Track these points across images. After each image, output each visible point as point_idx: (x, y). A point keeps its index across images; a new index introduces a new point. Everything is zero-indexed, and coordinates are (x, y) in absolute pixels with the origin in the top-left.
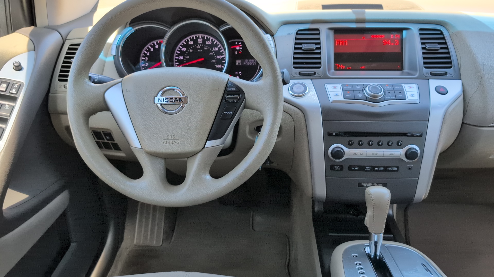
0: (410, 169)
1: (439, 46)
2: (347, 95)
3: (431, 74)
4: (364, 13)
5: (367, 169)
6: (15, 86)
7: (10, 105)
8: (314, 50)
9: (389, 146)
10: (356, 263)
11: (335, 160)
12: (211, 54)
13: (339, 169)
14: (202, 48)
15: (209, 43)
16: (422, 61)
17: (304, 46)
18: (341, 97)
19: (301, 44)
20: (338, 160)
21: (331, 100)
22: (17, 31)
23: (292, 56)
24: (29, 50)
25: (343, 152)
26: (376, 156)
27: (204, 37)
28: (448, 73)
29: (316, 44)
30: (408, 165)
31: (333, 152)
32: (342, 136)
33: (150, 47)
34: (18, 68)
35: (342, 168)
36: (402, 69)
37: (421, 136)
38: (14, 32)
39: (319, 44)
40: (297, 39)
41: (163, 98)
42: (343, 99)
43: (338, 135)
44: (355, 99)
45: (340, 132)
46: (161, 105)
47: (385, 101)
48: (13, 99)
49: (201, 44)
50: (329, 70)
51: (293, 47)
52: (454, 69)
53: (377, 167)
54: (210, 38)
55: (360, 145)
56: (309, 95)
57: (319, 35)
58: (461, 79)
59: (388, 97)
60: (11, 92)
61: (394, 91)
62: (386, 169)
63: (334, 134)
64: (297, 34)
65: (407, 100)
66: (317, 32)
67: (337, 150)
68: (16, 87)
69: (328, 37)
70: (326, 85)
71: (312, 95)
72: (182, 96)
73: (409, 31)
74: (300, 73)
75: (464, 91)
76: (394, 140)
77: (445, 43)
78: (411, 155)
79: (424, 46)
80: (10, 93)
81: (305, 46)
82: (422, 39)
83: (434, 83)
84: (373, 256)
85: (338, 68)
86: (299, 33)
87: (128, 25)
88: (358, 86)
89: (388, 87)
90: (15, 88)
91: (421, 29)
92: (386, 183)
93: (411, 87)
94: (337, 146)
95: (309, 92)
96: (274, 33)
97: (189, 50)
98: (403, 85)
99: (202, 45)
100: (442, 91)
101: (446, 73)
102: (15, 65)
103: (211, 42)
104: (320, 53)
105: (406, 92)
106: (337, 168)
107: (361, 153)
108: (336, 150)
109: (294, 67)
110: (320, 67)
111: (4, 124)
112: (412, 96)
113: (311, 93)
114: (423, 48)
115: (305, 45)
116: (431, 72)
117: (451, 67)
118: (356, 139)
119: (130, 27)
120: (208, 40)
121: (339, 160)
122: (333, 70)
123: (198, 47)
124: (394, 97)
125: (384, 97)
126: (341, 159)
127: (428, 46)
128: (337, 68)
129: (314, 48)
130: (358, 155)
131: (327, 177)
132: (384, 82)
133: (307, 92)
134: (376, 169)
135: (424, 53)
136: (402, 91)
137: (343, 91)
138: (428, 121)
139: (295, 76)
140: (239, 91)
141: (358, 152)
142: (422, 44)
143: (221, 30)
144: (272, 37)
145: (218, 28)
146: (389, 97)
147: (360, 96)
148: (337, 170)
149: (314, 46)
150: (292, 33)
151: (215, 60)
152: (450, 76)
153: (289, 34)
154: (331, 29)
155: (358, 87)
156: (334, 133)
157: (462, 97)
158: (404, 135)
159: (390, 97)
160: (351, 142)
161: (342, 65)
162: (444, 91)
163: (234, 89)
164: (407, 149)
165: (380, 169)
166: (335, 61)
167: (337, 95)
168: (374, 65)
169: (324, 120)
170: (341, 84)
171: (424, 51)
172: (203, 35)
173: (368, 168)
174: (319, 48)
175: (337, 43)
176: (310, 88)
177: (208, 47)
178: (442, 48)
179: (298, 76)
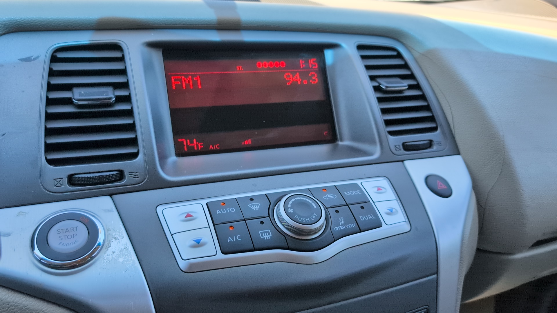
1: (403, 83)
3: (405, 147)
4: (234, 7)
8: (110, 105)
16: (381, 118)
17: (77, 94)
18: (211, 249)
19: (69, 87)
21: (182, 264)
23: (39, 128)
28: (435, 143)
29: (116, 86)
36: (333, 138)
39: (125, 85)
40: (52, 73)
42: (221, 256)
44: (256, 246)
47: (335, 241)
50: (163, 158)
51: (41, 98)
52: (443, 132)
56: (107, 255)
57: (124, 62)
58: (460, 154)
59: (339, 228)
61: (347, 205)
64: (54, 59)
65: (384, 227)
66: (117, 54)
69: (148, 67)
70: (159, 209)
71: (117, 253)
73: (338, 51)
74: (71, 180)
75: (473, 182)
77: (413, 76)
79: (376, 84)
81: (80, 95)
82: (368, 68)
85: (186, 150)
86: (60, 55)
88: (252, 203)
91: (360, 47)
93: (377, 188)
95: (106, 243)
98: (358, 182)
100: (441, 189)
101: (430, 144)
104: (130, 113)
105: (374, 202)
109: (51, 162)
110: (136, 155)
112: (391, 212)
113: (114, 245)
114: (376, 89)
115: (83, 90)
116: (403, 144)
117: (436, 129)
122: (173, 158)
124: (354, 225)
125: (329, 229)
127: (383, 84)
128: (184, 148)
129: (110, 99)
133: (99, 243)
135: (380, 100)
136: (365, 204)
137: (214, 225)
139: (55, 189)
142: (372, 78)
146: (342, 225)
147: (267, 236)
149: (110, 94)
150: (38, 57)
152: (440, 147)
153: (27, 60)
154: (153, 45)
155: (255, 207)
157: (473, 193)
159: (344, 227)
161: (195, 140)
162: (445, 188)
166: (177, 132)
167: (198, 243)
168: (273, 134)
170: (204, 202)
171: (380, 95)
174: (127, 99)
176: (108, 230)
178: (409, 87)
179: (66, 190)
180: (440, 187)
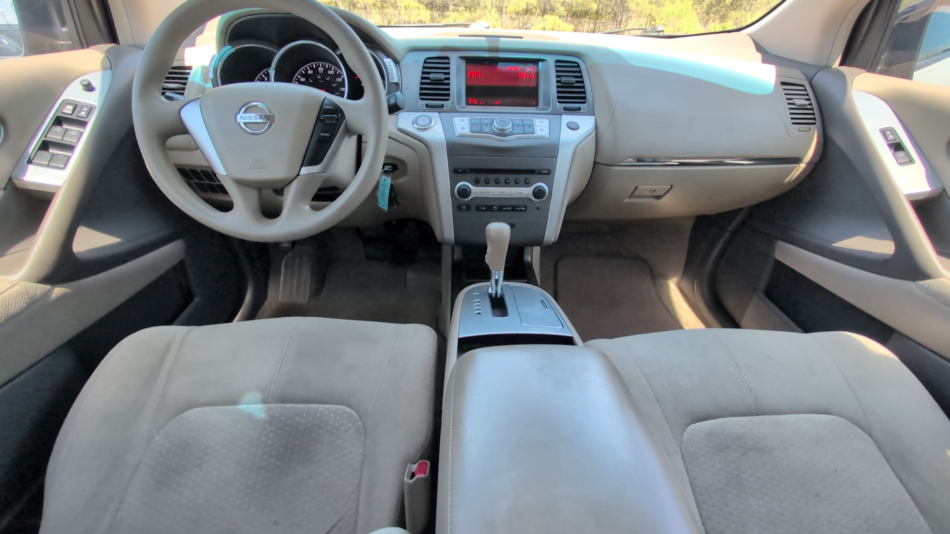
0: (538, 208)
1: (574, 80)
2: (474, 129)
3: (565, 109)
5: (494, 209)
6: (84, 109)
7: (78, 131)
8: (442, 81)
9: (517, 184)
10: (475, 301)
11: (462, 199)
12: (334, 85)
13: (466, 209)
14: (323, 78)
15: (331, 72)
16: (556, 95)
17: (432, 76)
18: (467, 131)
19: (429, 73)
21: (457, 134)
22: (91, 47)
24: (104, 69)
25: (469, 190)
26: (503, 194)
27: (325, 65)
28: (581, 109)
29: (446, 74)
30: (536, 205)
31: (460, 190)
32: (467, 173)
33: (263, 76)
34: (89, 88)
35: (469, 208)
36: (537, 105)
37: (549, 173)
38: (88, 47)
39: (448, 74)
40: (424, 68)
41: (245, 115)
42: (469, 133)
43: (464, 172)
44: (482, 132)
45: (466, 169)
46: (245, 124)
47: (512, 135)
48: (83, 124)
49: (321, 73)
50: (459, 102)
51: (420, 76)
52: (588, 104)
53: (505, 207)
54: (332, 67)
55: (487, 183)
56: (434, 128)
57: (449, 65)
58: (594, 115)
60: (79, 115)
61: (523, 125)
62: (514, 208)
63: (460, 171)
64: (425, 62)
65: (536, 134)
66: (447, 61)
68: (86, 109)
69: (459, 66)
70: (453, 119)
71: (437, 128)
72: (268, 114)
73: (545, 62)
74: (427, 106)
75: (596, 128)
76: (522, 177)
77: (581, 77)
78: (538, 194)
79: (559, 79)
80: (77, 116)
82: (557, 71)
83: (567, 118)
84: (494, 296)
86: (427, 61)
87: (227, 43)
88: (486, 120)
89: (518, 121)
90: (84, 111)
91: (557, 61)
92: (509, 221)
93: (541, 122)
94: (464, 184)
95: (434, 125)
96: (399, 60)
97: (309, 81)
98: (534, 119)
99: (323, 75)
100: (573, 127)
101: (579, 109)
102: (83, 83)
103: (333, 71)
104: (448, 84)
105: (536, 126)
106: (464, 208)
107: (488, 192)
108: (462, 188)
109: (421, 99)
110: (448, 100)
111: (69, 152)
112: (542, 130)
113: (437, 126)
114: (558, 82)
115: (434, 74)
116: (564, 108)
117: (585, 103)
118: (482, 177)
119: (229, 45)
120: (330, 69)
121: (466, 199)
122: (463, 104)
123: (319, 77)
124: (523, 132)
125: (512, 131)
126: (468, 198)
127: (563, 79)
128: (469, 102)
129: (442, 78)
130: (485, 193)
132: (514, 117)
133: (432, 124)
134: (503, 208)
135: (558, 87)
136: (531, 126)
137: (470, 124)
138: (557, 158)
139: (421, 107)
140: (337, 111)
141: (485, 191)
142: (558, 77)
143: (338, 53)
144: (398, 65)
145: (334, 52)
146: (517, 131)
147: (487, 130)
148: (464, 210)
149: (442, 76)
150: (420, 61)
151: (340, 93)
152: (584, 111)
153: (416, 62)
154: (462, 58)
157: (594, 133)
158: (532, 172)
160: (477, 180)
161: (475, 99)
162: (576, 127)
163: (331, 107)
164: (535, 187)
165: (508, 209)
166: (467, 94)
167: (463, 128)
168: (508, 100)
169: (450, 155)
170: (469, 118)
171: (559, 84)
172: (324, 63)
173: (495, 207)
174: (448, 79)
175: (469, 75)
176: (436, 122)
177: (330, 78)
178: (577, 82)
179: (424, 108)
180: (572, 126)
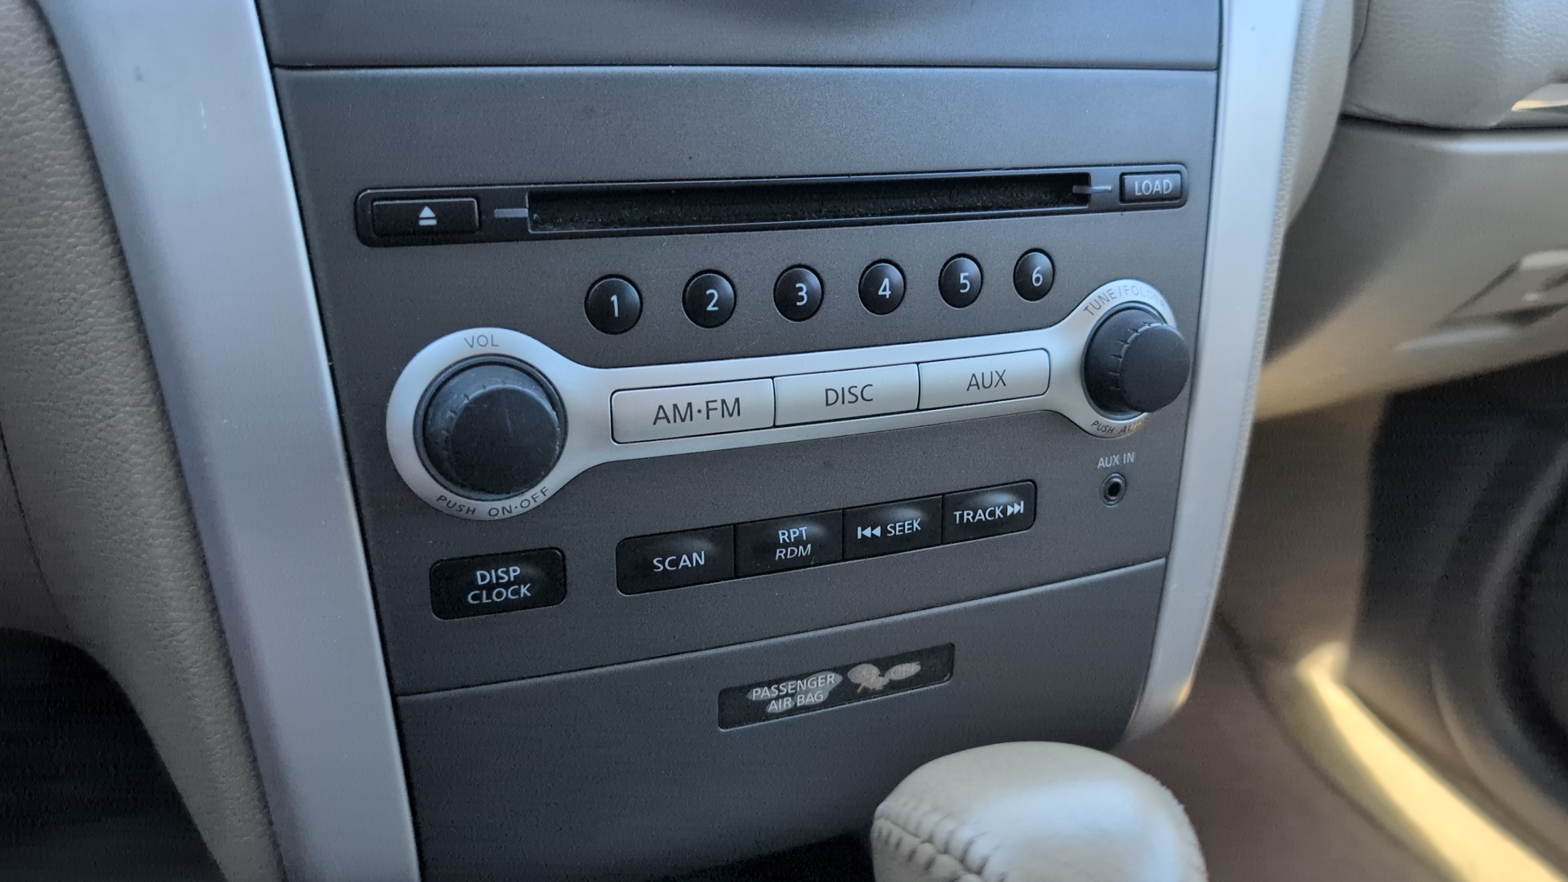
0: (1114, 489)
5: (786, 545)
9: (958, 304)
11: (472, 504)
13: (524, 590)
20: (506, 503)
25: (544, 407)
26: (861, 408)
30: (1103, 463)
31: (445, 418)
32: (514, 232)
35: (550, 575)
37: (1175, 199)
45: (488, 199)
53: (873, 513)
55: (706, 323)
62: (942, 522)
63: (427, 217)
67: (475, 393)
76: (991, 242)
78: (1114, 373)
92: (951, 647)
94: (478, 350)
106: (507, 586)
107: (730, 403)
108: (473, 389)
118: (658, 264)
121: (517, 504)
126: (537, 489)
130: (699, 423)
131: (401, 699)
134: (868, 532)
138: (1217, 68)
141: (698, 397)
148: (507, 607)
156: (427, 212)
160: (614, 298)
165: (894, 529)
173: (794, 533)
